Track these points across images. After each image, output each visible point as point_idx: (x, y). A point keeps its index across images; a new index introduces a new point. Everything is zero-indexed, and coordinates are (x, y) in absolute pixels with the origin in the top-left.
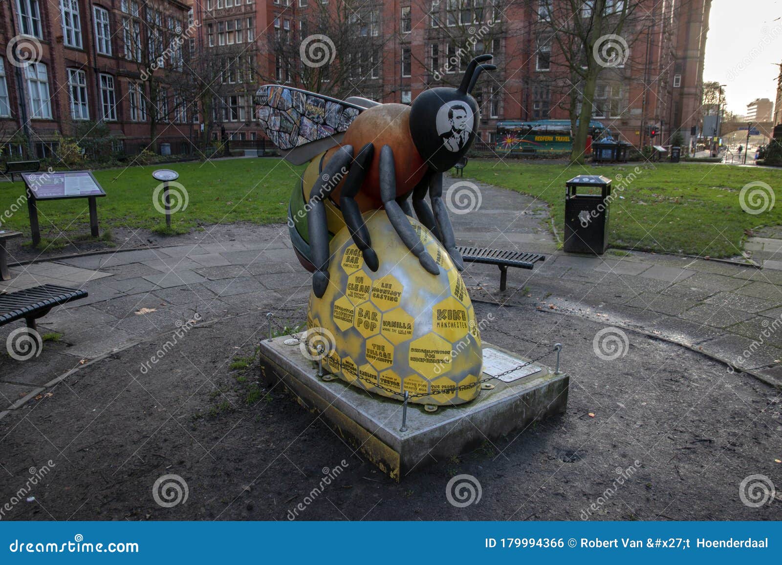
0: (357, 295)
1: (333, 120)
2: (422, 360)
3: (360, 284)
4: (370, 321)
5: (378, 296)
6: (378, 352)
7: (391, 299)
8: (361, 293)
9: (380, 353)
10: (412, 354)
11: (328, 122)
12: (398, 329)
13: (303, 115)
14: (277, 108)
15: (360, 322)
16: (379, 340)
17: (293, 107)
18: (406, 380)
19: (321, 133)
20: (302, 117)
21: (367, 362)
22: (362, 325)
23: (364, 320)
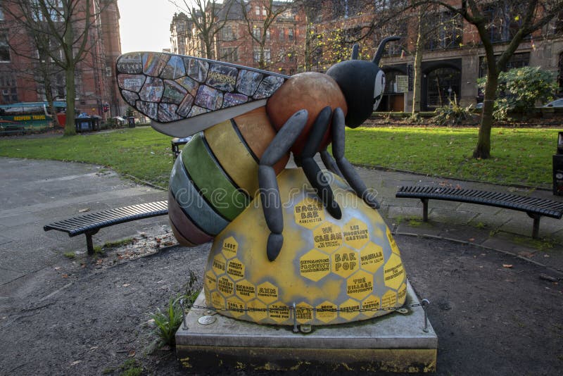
0: (328, 245)
1: (248, 88)
2: (392, 277)
3: (330, 234)
4: (349, 262)
5: (351, 239)
6: (360, 285)
7: (363, 237)
8: (333, 240)
9: (362, 286)
10: (386, 275)
11: (239, 90)
12: (373, 260)
13: (204, 84)
14: (159, 77)
15: (337, 267)
16: (360, 275)
17: (186, 75)
18: (384, 298)
19: (228, 101)
20: (201, 86)
21: (349, 297)
22: (341, 269)
23: (342, 263)
